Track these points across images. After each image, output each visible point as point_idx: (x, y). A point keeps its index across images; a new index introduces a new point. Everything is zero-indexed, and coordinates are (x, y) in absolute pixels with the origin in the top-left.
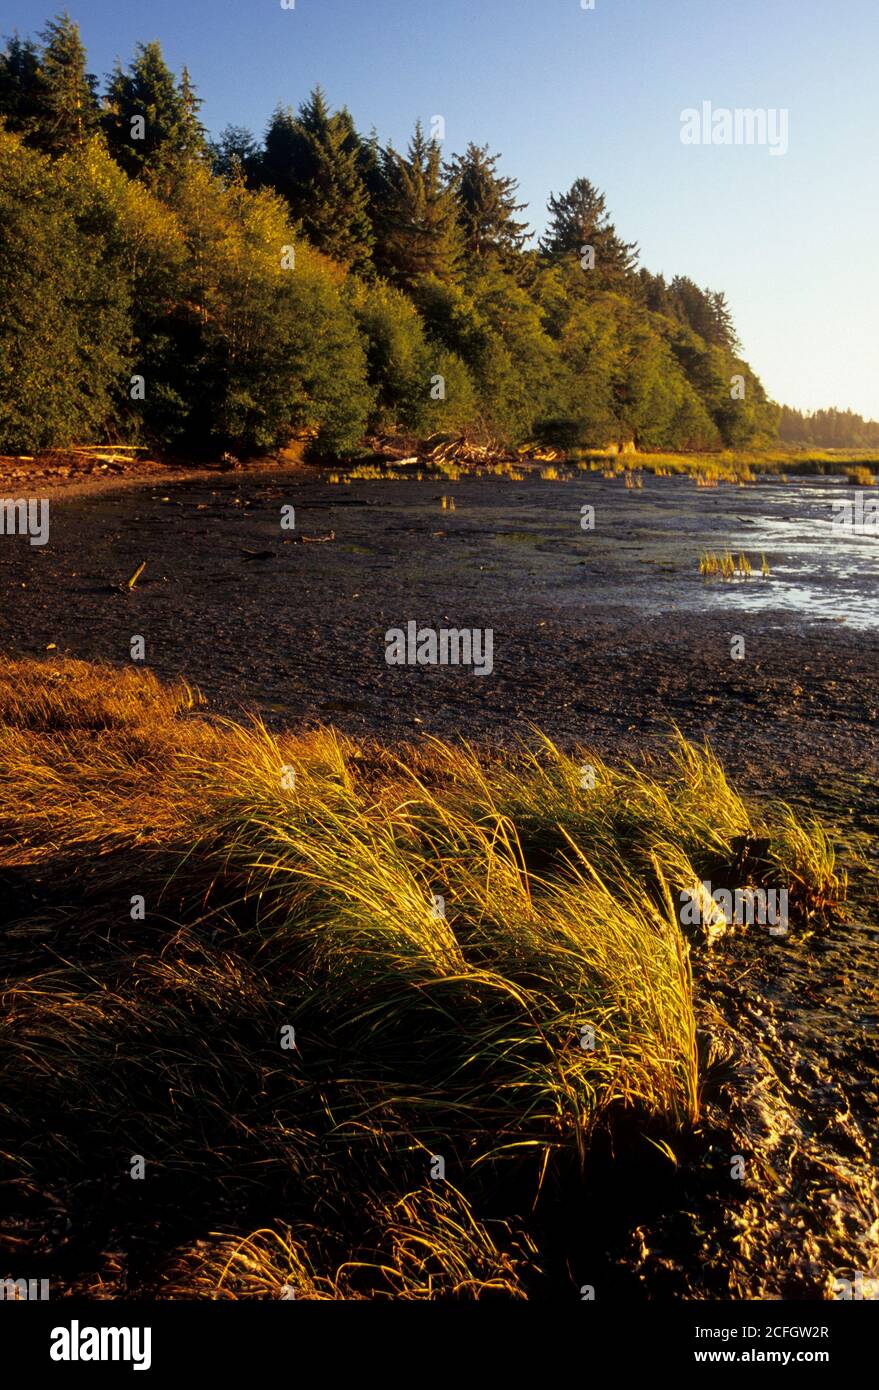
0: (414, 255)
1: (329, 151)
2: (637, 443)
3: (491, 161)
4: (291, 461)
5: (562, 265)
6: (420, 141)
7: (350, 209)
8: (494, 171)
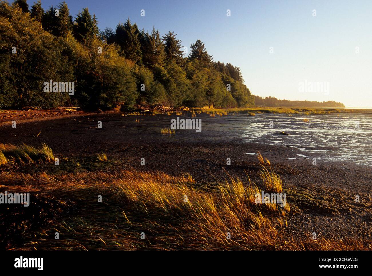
0: (153, 59)
1: (131, 34)
2: (214, 106)
3: (174, 36)
4: (117, 111)
5: (194, 61)
6: (154, 31)
7: (136, 48)
8: (175, 38)
